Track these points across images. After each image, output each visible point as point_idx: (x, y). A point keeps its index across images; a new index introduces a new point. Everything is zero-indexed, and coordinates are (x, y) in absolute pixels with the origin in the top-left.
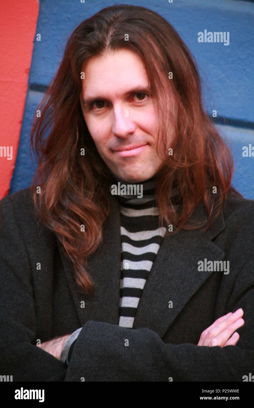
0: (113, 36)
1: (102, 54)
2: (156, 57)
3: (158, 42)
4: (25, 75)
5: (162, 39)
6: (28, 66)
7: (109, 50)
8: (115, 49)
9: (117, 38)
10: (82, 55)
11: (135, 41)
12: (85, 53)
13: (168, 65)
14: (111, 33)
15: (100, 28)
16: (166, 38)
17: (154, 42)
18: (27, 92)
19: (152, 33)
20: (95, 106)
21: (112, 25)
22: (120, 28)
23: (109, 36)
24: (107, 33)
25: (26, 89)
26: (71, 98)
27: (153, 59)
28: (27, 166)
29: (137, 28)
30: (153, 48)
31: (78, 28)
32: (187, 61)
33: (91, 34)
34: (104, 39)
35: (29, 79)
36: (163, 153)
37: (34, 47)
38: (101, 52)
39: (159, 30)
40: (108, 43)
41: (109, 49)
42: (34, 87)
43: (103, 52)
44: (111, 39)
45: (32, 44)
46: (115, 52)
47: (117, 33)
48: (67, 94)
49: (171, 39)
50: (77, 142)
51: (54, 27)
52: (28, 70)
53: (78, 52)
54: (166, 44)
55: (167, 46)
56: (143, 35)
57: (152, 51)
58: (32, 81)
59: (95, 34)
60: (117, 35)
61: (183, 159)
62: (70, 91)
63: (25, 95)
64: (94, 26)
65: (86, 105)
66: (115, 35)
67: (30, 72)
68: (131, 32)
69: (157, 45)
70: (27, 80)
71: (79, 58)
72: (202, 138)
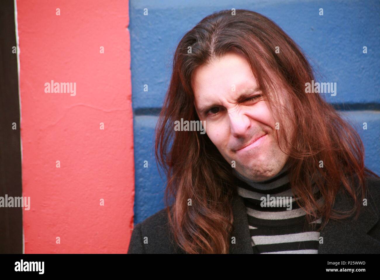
0: (216, 43)
1: (209, 62)
2: (261, 55)
3: (262, 40)
4: (129, 102)
5: (264, 36)
6: (129, 93)
7: (214, 58)
8: (220, 55)
9: (219, 44)
10: (189, 67)
11: (238, 44)
12: (191, 64)
13: (275, 61)
14: (213, 40)
15: (203, 37)
16: (269, 35)
17: (258, 41)
18: (133, 118)
19: (254, 33)
20: (210, 112)
21: (214, 33)
22: (222, 34)
23: (212, 44)
24: (210, 41)
25: (131, 115)
26: (185, 108)
27: (259, 58)
28: (146, 189)
29: (238, 31)
30: (257, 48)
31: (181, 41)
32: (294, 53)
33: (194, 45)
34: (208, 47)
35: (133, 105)
36: (286, 147)
37: (132, 73)
38: (207, 61)
39: (260, 28)
40: (212, 50)
41: (214, 56)
42: (139, 111)
43: (208, 60)
44: (214, 46)
45: (130, 71)
46: (221, 58)
47: (220, 39)
48: (181, 105)
49: (274, 35)
50: (199, 150)
51: (147, 51)
52: (129, 96)
53: (185, 64)
54: (269, 40)
55: (270, 42)
56: (246, 36)
57: (256, 50)
58: (136, 107)
59: (198, 44)
60: (219, 42)
61: (307, 148)
62: (183, 103)
63: (132, 120)
64: (196, 37)
65: (201, 114)
66: (218, 42)
67: (132, 98)
68: (232, 35)
69: (261, 43)
70: (131, 106)
71: (187, 70)
72: (322, 124)
